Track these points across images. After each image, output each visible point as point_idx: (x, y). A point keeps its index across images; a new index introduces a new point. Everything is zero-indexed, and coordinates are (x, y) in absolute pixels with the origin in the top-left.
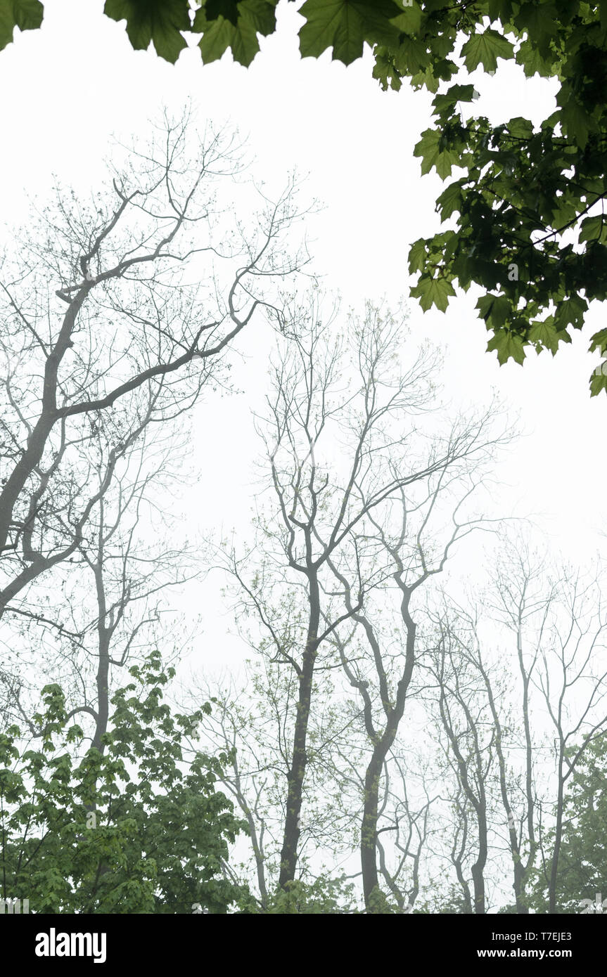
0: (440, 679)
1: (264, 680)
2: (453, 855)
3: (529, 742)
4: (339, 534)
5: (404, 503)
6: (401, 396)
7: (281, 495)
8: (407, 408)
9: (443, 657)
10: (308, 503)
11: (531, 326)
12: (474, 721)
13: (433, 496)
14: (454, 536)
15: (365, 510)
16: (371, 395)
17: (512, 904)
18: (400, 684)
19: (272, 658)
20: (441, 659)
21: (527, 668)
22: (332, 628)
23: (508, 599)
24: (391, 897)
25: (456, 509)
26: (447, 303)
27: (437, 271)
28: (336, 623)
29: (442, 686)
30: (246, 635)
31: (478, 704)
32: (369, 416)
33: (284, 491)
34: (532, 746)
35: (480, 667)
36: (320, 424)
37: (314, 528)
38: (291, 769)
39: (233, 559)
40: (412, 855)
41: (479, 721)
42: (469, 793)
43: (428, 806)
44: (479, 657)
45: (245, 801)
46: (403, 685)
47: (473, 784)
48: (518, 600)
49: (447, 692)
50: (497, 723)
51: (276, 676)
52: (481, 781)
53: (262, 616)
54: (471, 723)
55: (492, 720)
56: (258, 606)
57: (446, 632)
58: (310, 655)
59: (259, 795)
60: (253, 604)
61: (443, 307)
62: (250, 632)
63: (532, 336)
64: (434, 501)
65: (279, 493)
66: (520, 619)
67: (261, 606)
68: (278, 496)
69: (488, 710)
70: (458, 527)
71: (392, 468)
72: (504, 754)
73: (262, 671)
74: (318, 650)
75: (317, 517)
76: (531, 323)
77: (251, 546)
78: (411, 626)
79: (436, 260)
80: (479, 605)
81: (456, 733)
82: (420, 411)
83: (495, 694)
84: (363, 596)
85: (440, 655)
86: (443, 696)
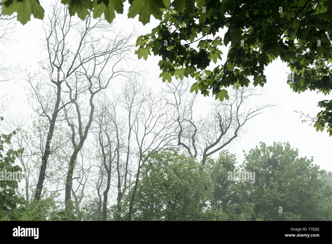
0: (100, 126)
1: (37, 123)
2: (97, 186)
3: (129, 150)
4: (71, 72)
5: (95, 61)
6: (99, 23)
7: (50, 54)
8: (101, 28)
9: (102, 118)
10: (60, 59)
11: (175, 70)
12: (111, 142)
13: (106, 60)
14: (112, 76)
15: (81, 64)
16: (88, 21)
17: (115, 205)
18: (86, 127)
19: (40, 114)
20: (101, 118)
21: (131, 124)
22: (64, 106)
23: (127, 99)
24: (73, 198)
25: (114, 66)
26: (147, 57)
27: (146, 45)
28: (66, 105)
29: (101, 128)
30: (31, 105)
31: (113, 136)
32: (87, 29)
33: (51, 52)
34: (130, 152)
35: (115, 123)
36: (68, 29)
37: (61, 68)
38: (43, 155)
39: (29, 76)
40: (82, 184)
41: (112, 142)
42: (106, 167)
43: (90, 168)
44: (115, 119)
45: (23, 162)
46: (87, 128)
47: (107, 164)
48: (131, 100)
49: (102, 130)
50: (119, 143)
51: (41, 122)
52: (110, 163)
53: (38, 99)
54: (110, 142)
55: (117, 142)
56: (37, 95)
57: (105, 109)
58: (55, 115)
59: (29, 160)
60: (35, 94)
61: (146, 58)
62: (33, 103)
63: (175, 73)
64: (106, 62)
65: (49, 53)
66: (131, 107)
67: (38, 95)
68: (49, 54)
69: (116, 139)
70: (114, 73)
71: (92, 48)
72: (120, 155)
73: (37, 120)
74: (58, 114)
75: (63, 64)
76: (175, 69)
77: (37, 73)
78: (93, 107)
79: (146, 42)
80: (117, 100)
81: (104, 145)
82: (106, 30)
83: (119, 133)
84: (77, 95)
85: (101, 117)
86: (101, 132)
